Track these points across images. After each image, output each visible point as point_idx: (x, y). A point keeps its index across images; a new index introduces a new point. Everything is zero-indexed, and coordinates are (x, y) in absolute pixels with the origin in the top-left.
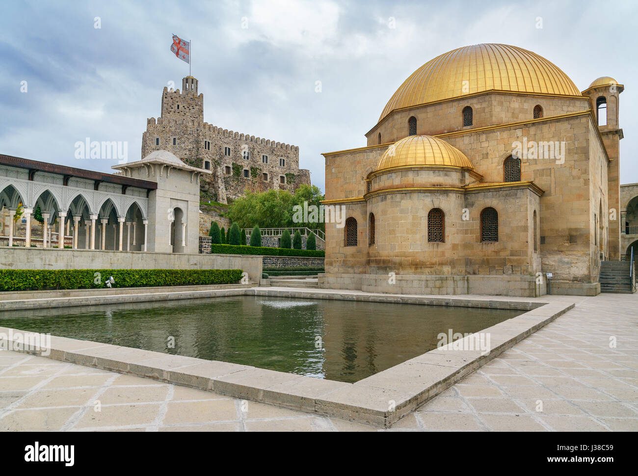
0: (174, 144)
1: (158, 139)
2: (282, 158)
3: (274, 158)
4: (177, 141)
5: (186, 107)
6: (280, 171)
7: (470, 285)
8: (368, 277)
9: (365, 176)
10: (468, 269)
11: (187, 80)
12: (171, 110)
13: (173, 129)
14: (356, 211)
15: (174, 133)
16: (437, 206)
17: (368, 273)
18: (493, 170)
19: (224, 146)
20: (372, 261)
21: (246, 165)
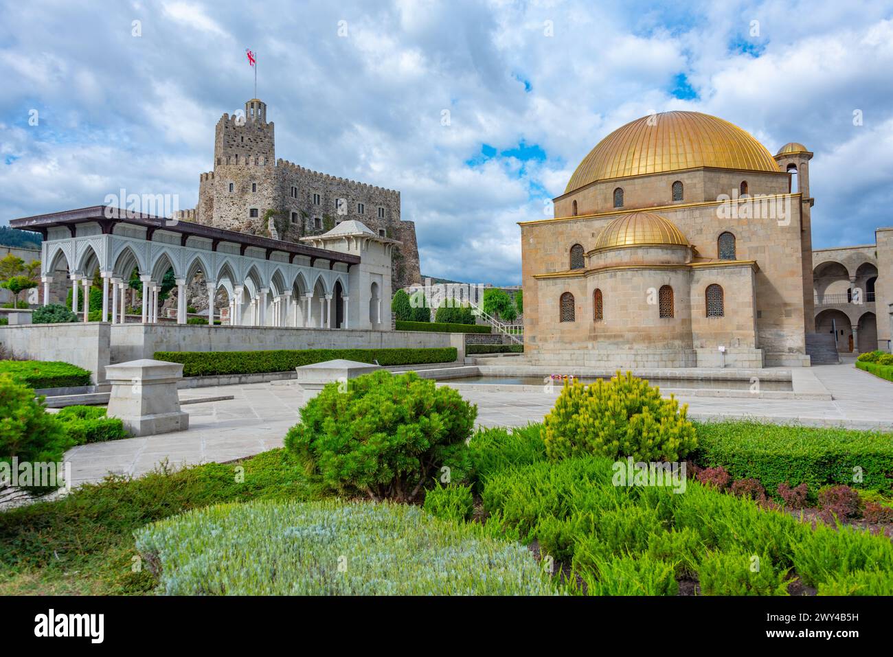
0: (254, 190)
1: (231, 184)
2: (382, 207)
3: (372, 207)
4: (257, 187)
5: (252, 139)
6: (379, 223)
7: (699, 358)
8: (597, 352)
9: (569, 249)
10: (696, 343)
11: (252, 104)
12: (233, 143)
13: (252, 171)
14: (573, 286)
15: (253, 177)
16: (666, 283)
17: (593, 348)
18: (708, 246)
19: (313, 192)
20: (601, 336)
21: (338, 216)
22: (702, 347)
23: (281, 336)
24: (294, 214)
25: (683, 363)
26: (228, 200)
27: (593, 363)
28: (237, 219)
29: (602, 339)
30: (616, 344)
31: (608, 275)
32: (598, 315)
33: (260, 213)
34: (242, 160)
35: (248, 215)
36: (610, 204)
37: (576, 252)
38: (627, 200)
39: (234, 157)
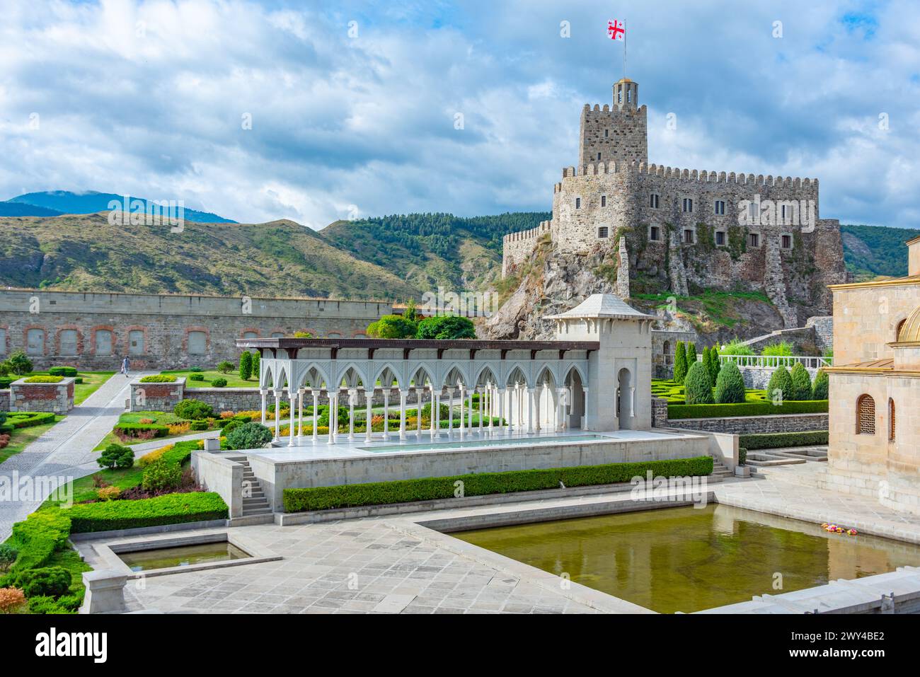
0: (603, 205)
1: (578, 200)
4: (607, 199)
5: (618, 131)
6: (782, 226)
9: (895, 325)
11: (620, 86)
12: (595, 139)
13: (601, 181)
14: (875, 387)
15: (602, 189)
19: (682, 197)
20: (893, 465)
21: (719, 223)
23: (432, 462)
24: (654, 229)
26: (575, 219)
28: (584, 240)
29: (894, 469)
30: (909, 479)
31: (901, 381)
32: (893, 432)
33: (610, 233)
34: (591, 168)
35: (597, 235)
39: (596, 157)
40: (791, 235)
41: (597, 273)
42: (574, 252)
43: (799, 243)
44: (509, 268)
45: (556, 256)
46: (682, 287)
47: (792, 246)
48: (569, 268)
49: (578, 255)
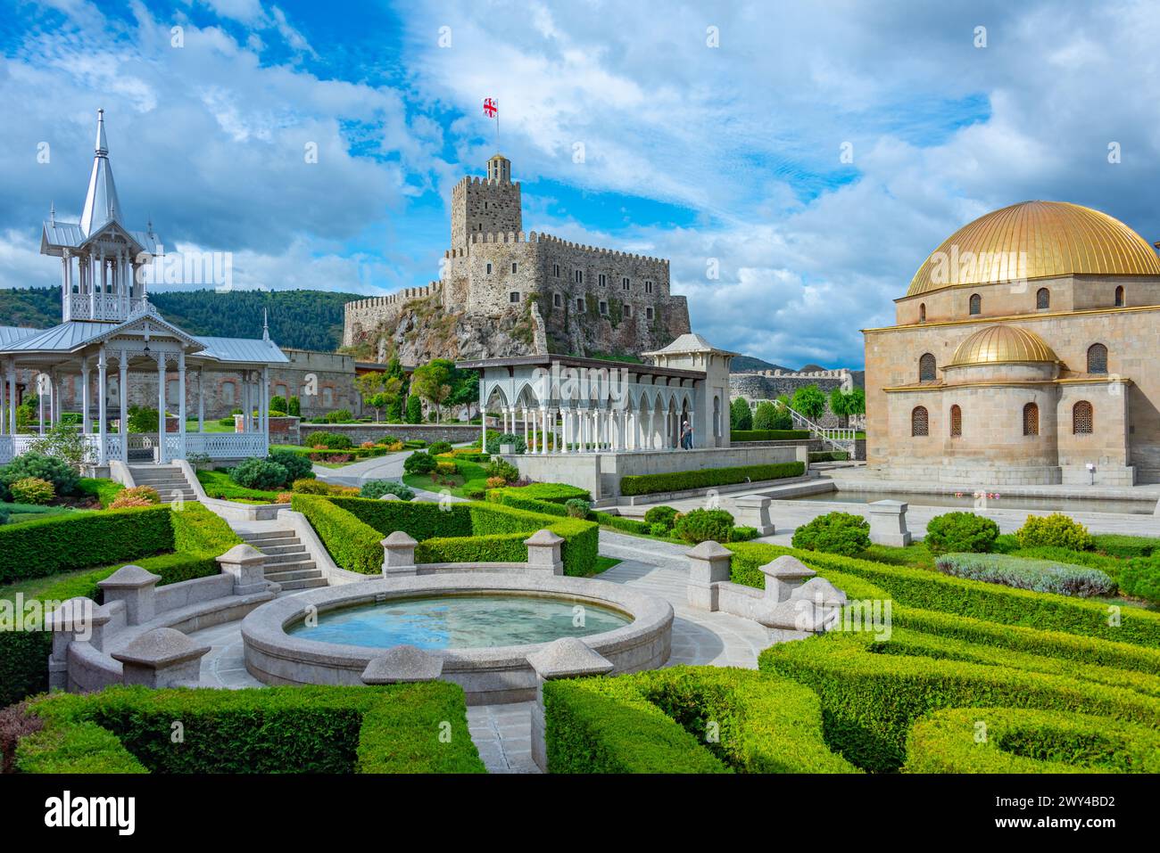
0: (514, 271)
1: (489, 266)
2: (647, 280)
3: (638, 281)
4: (518, 267)
5: (497, 205)
6: (646, 300)
7: (1063, 476)
8: (955, 468)
9: (919, 358)
10: (1061, 460)
11: (496, 162)
12: (476, 210)
13: (512, 249)
14: (927, 400)
15: (513, 256)
16: (1031, 400)
17: (950, 464)
18: (1076, 358)
19: (575, 269)
20: (958, 453)
21: (602, 295)
22: (1068, 464)
24: (557, 297)
25: (1047, 481)
26: (486, 283)
27: (950, 479)
28: (497, 304)
29: (960, 456)
30: (977, 460)
31: (968, 391)
32: (956, 429)
33: (521, 298)
34: (501, 236)
35: (509, 300)
36: (967, 310)
37: (927, 361)
38: (985, 307)
39: (478, 228)
40: (653, 307)
41: (513, 335)
42: (487, 315)
43: (658, 315)
44: (356, 335)
45: (469, 318)
46: (580, 350)
47: (654, 317)
48: (483, 331)
49: (490, 318)
